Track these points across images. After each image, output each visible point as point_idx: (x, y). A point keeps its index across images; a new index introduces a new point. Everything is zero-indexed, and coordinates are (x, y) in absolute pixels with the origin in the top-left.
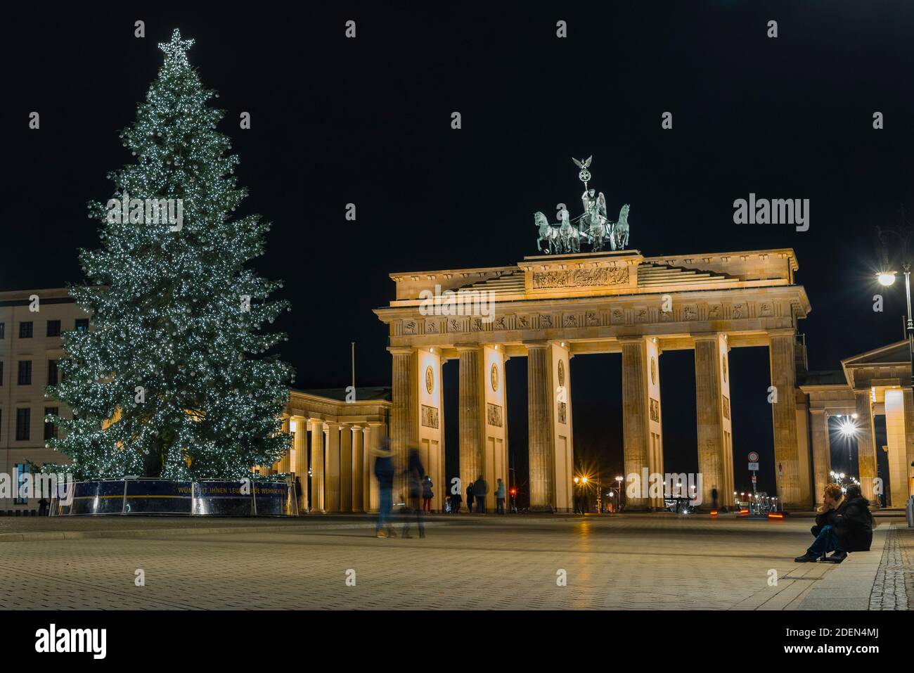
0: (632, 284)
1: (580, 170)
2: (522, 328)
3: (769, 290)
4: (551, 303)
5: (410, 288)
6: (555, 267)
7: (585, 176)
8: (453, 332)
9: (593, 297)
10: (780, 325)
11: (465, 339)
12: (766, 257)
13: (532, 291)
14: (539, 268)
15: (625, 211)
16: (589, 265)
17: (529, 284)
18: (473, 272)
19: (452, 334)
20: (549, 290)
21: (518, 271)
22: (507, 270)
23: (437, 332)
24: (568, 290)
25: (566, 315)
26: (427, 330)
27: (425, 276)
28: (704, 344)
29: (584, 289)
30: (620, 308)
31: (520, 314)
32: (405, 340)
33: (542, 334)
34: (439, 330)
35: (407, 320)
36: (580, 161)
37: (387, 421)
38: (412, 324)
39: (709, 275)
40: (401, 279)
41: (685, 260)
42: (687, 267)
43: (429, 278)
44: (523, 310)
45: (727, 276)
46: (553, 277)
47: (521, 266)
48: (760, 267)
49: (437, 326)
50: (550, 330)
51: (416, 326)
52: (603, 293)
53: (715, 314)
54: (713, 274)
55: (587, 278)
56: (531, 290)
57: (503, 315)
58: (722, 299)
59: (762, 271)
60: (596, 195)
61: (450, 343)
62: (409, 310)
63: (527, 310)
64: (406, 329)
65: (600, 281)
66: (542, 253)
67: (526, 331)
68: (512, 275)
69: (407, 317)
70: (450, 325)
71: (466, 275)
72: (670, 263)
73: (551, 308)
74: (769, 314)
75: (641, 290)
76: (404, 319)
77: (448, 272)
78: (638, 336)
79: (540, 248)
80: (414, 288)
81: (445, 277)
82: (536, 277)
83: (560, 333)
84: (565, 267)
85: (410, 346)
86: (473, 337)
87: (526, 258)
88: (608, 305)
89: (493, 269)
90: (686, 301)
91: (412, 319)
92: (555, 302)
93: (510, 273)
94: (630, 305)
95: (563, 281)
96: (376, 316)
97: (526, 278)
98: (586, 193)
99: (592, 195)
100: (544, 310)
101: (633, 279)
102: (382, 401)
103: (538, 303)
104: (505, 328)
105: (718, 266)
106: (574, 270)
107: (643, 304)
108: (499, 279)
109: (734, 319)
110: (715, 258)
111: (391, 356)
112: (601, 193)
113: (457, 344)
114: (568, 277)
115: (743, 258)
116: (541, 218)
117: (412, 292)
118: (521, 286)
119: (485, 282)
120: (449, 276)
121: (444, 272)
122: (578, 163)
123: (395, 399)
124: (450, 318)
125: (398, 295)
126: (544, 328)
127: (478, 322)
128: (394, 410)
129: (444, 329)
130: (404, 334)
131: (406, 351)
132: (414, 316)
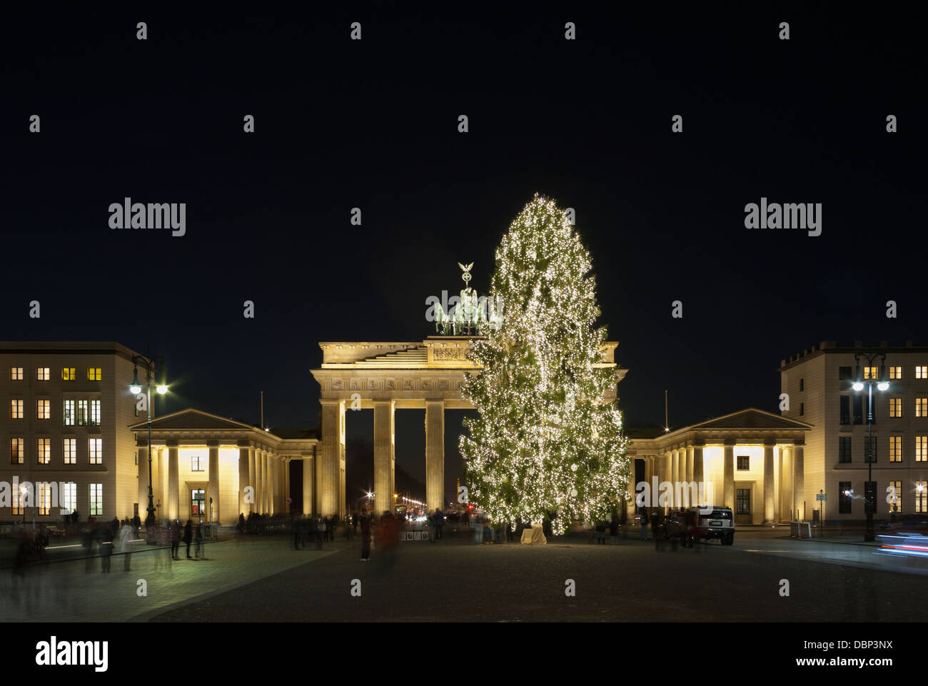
1: (464, 272)
2: (423, 389)
4: (450, 372)
5: (334, 354)
6: (451, 345)
7: (467, 277)
8: (372, 390)
11: (380, 395)
13: (433, 362)
14: (439, 345)
17: (431, 357)
18: (386, 346)
19: (370, 391)
20: (446, 362)
21: (420, 347)
22: (411, 345)
23: (360, 390)
24: (460, 362)
25: (458, 381)
26: (351, 387)
27: (347, 345)
31: (423, 379)
32: (333, 395)
33: (440, 394)
35: (335, 379)
36: (464, 265)
37: (315, 455)
38: (340, 382)
40: (328, 347)
43: (351, 347)
44: (428, 376)
46: (449, 353)
47: (426, 343)
49: (359, 384)
50: (447, 392)
51: (343, 384)
57: (411, 379)
60: (472, 292)
61: (369, 398)
62: (339, 372)
63: (431, 376)
64: (335, 386)
66: (439, 335)
67: (427, 392)
68: (416, 349)
69: (337, 376)
70: (370, 385)
71: (379, 347)
73: (447, 376)
76: (333, 379)
77: (366, 343)
79: (437, 330)
80: (338, 355)
81: (363, 347)
82: (436, 352)
83: (453, 394)
84: (458, 345)
85: (338, 399)
86: (387, 394)
87: (429, 337)
89: (402, 343)
91: (340, 379)
92: (453, 372)
93: (413, 347)
95: (456, 356)
96: (312, 375)
97: (429, 351)
98: (466, 290)
99: (469, 292)
100: (441, 376)
102: (316, 440)
103: (440, 372)
104: (412, 389)
106: (465, 348)
108: (406, 351)
111: (321, 405)
112: (475, 291)
113: (374, 399)
114: (460, 353)
117: (336, 357)
118: (425, 358)
119: (395, 353)
120: (366, 347)
121: (363, 343)
122: (462, 267)
123: (325, 438)
124: (370, 379)
125: (326, 359)
126: (442, 390)
127: (391, 383)
128: (324, 447)
129: (365, 387)
130: (333, 390)
131: (333, 403)
132: (341, 376)
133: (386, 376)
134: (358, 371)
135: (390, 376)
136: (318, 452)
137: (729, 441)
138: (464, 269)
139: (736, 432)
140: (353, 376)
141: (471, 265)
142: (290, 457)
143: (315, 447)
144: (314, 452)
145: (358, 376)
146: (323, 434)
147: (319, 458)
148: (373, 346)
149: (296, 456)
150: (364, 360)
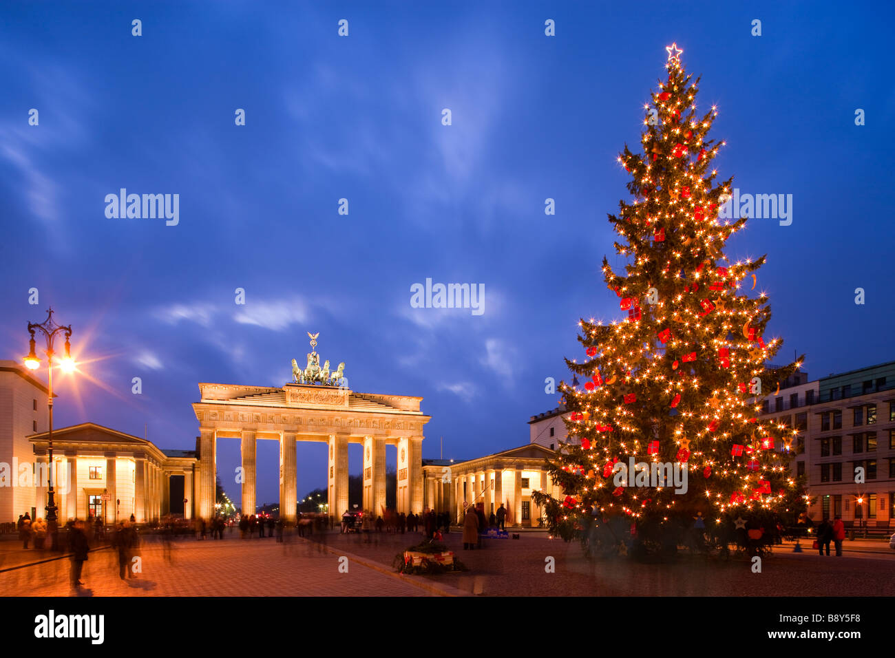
0: (346, 406)
1: (311, 340)
2: (282, 422)
3: (417, 417)
5: (211, 393)
6: (304, 391)
7: (314, 344)
8: (242, 422)
9: (327, 410)
11: (248, 426)
12: (410, 400)
14: (295, 390)
15: (341, 366)
16: (323, 392)
17: (289, 399)
18: (252, 388)
20: (301, 404)
21: (280, 391)
22: (273, 389)
24: (311, 405)
26: (225, 419)
27: (222, 387)
29: (319, 405)
30: (339, 418)
31: (283, 415)
32: (211, 424)
33: (295, 428)
34: (233, 420)
36: (312, 335)
37: (194, 471)
38: (216, 414)
39: (385, 405)
40: (206, 387)
44: (286, 413)
45: (394, 407)
46: (302, 397)
47: (284, 388)
48: (406, 404)
49: (232, 417)
50: (300, 426)
51: (218, 416)
52: (330, 409)
54: (387, 405)
55: (322, 399)
56: (290, 403)
57: (273, 414)
58: (392, 418)
59: (408, 407)
61: (240, 428)
62: (216, 406)
63: (289, 413)
64: (212, 417)
65: (329, 402)
67: (286, 425)
68: (277, 392)
69: (214, 410)
70: (240, 418)
71: (247, 389)
73: (302, 414)
74: (414, 428)
75: (351, 410)
76: (212, 411)
78: (349, 434)
80: (214, 393)
81: (234, 389)
82: (292, 395)
83: (305, 428)
85: (214, 427)
86: (254, 426)
88: (334, 416)
90: (376, 418)
91: (216, 411)
92: (304, 410)
93: (274, 391)
94: (346, 417)
95: (308, 399)
96: (193, 408)
97: (287, 395)
100: (297, 414)
101: (347, 403)
102: (196, 459)
103: (296, 410)
104: (274, 422)
105: (387, 402)
106: (315, 394)
107: (353, 417)
108: (269, 393)
110: (386, 397)
113: (244, 429)
114: (311, 397)
116: (295, 363)
117: (212, 396)
118: (284, 400)
119: (261, 395)
120: (237, 389)
121: (234, 386)
122: (310, 335)
123: (203, 458)
124: (241, 413)
125: (205, 396)
126: (297, 424)
127: (258, 417)
128: (202, 465)
129: (236, 420)
130: (210, 420)
131: (209, 431)
132: (218, 409)
133: (254, 411)
134: (231, 407)
135: (257, 412)
136: (196, 469)
137: (520, 467)
138: (312, 338)
139: (524, 460)
140: (227, 410)
141: (317, 335)
142: (171, 472)
143: (194, 465)
144: (194, 468)
145: (231, 410)
146: (202, 454)
147: (197, 474)
148: (242, 388)
149: (177, 471)
150: (236, 399)
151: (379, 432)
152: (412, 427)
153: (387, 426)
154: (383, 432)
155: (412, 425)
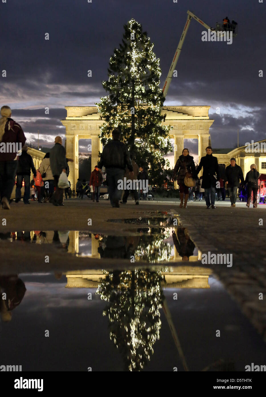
3: (203, 121)
5: (72, 112)
8: (90, 130)
10: (205, 133)
11: (94, 133)
12: (201, 108)
19: (89, 131)
23: (84, 130)
26: (80, 129)
28: (180, 138)
32: (72, 132)
34: (85, 129)
35: (72, 125)
38: (74, 126)
39: (182, 114)
40: (69, 109)
41: (174, 108)
42: (174, 111)
43: (80, 109)
45: (189, 115)
49: (84, 127)
51: (76, 127)
53: (184, 128)
54: (184, 114)
58: (187, 123)
59: (200, 113)
61: (89, 134)
62: (74, 121)
64: (72, 128)
69: (73, 123)
70: (89, 128)
71: (94, 109)
72: (168, 109)
74: (202, 129)
76: (71, 124)
77: (87, 107)
80: (74, 113)
81: (86, 109)
85: (74, 134)
86: (97, 132)
91: (75, 125)
105: (185, 111)
109: (191, 130)
110: (184, 108)
113: (91, 135)
115: (194, 108)
120: (88, 109)
121: (85, 107)
124: (89, 125)
125: (68, 115)
129: (87, 129)
130: (71, 130)
131: (72, 136)
132: (76, 123)
133: (97, 123)
134: (84, 121)
135: (99, 123)
140: (81, 123)
145: (83, 123)
150: (86, 115)
151: (179, 132)
152: (201, 128)
153: (183, 128)
154: (181, 132)
155: (201, 126)
